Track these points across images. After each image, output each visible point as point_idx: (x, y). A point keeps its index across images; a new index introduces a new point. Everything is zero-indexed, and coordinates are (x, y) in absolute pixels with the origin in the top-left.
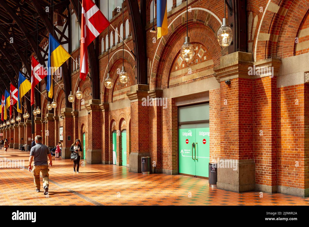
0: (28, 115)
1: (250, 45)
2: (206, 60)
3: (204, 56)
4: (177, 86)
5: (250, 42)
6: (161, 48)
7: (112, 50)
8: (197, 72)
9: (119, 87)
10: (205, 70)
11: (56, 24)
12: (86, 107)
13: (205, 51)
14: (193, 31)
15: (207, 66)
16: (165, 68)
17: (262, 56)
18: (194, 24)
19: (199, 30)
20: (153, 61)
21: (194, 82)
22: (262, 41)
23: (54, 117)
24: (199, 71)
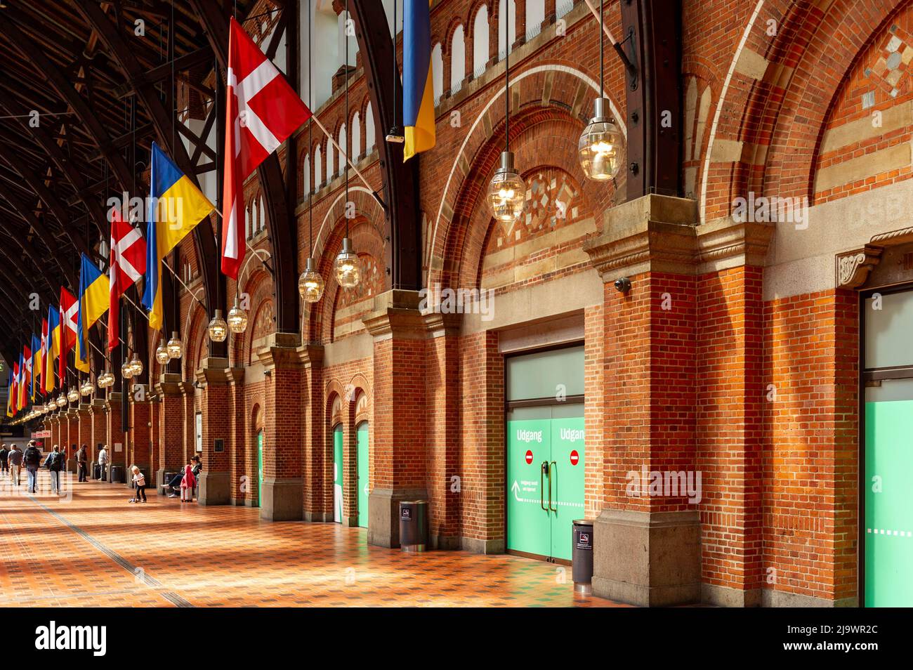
0: (110, 379)
1: (690, 173)
2: (577, 220)
3: (572, 206)
4: (502, 294)
5: (689, 165)
6: (456, 183)
7: (330, 188)
8: (554, 253)
9: (350, 298)
10: (575, 247)
11: (185, 113)
12: (260, 356)
13: (576, 193)
14: (542, 133)
15: (579, 236)
16: (471, 241)
17: (722, 207)
18: (545, 112)
19: (559, 129)
20: (438, 221)
21: (544, 284)
22: (721, 163)
23: (180, 384)
24: (559, 252)
